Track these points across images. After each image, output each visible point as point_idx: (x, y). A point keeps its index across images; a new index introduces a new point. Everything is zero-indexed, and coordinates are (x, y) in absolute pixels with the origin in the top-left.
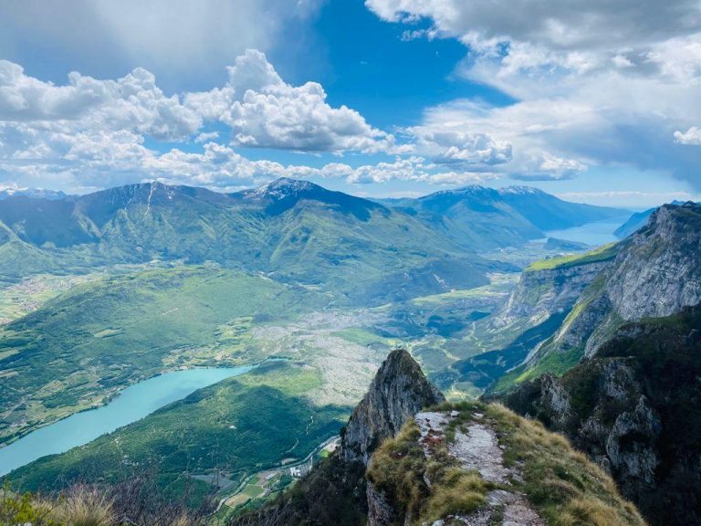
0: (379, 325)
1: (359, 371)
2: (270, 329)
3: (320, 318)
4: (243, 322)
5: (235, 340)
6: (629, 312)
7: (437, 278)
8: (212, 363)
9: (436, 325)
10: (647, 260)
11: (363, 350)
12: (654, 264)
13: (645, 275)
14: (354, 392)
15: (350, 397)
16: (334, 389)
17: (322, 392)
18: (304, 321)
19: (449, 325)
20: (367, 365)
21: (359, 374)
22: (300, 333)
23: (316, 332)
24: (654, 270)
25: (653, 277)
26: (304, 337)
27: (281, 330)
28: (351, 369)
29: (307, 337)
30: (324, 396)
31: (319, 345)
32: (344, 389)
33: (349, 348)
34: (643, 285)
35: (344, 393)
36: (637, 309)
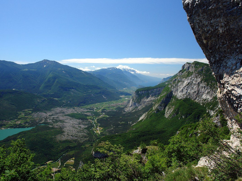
0: (83, 112)
1: (78, 128)
2: (39, 114)
3: (60, 110)
4: (29, 111)
5: (25, 118)
6: (181, 97)
7: (104, 96)
8: (15, 126)
9: (105, 112)
10: (186, 78)
11: (78, 121)
12: (189, 79)
13: (186, 83)
14: (76, 135)
15: (74, 137)
16: (68, 134)
17: (62, 135)
18: (54, 111)
19: (109, 112)
20: (80, 125)
21: (77, 129)
22: (52, 115)
23: (59, 114)
24: (189, 81)
25: (189, 83)
26: (54, 116)
27: (44, 114)
28: (74, 127)
29: (55, 116)
30: (63, 137)
31: (60, 119)
32: (71, 134)
33: (72, 120)
34: (185, 86)
35: (72, 135)
36: (183, 95)
